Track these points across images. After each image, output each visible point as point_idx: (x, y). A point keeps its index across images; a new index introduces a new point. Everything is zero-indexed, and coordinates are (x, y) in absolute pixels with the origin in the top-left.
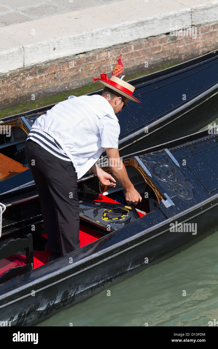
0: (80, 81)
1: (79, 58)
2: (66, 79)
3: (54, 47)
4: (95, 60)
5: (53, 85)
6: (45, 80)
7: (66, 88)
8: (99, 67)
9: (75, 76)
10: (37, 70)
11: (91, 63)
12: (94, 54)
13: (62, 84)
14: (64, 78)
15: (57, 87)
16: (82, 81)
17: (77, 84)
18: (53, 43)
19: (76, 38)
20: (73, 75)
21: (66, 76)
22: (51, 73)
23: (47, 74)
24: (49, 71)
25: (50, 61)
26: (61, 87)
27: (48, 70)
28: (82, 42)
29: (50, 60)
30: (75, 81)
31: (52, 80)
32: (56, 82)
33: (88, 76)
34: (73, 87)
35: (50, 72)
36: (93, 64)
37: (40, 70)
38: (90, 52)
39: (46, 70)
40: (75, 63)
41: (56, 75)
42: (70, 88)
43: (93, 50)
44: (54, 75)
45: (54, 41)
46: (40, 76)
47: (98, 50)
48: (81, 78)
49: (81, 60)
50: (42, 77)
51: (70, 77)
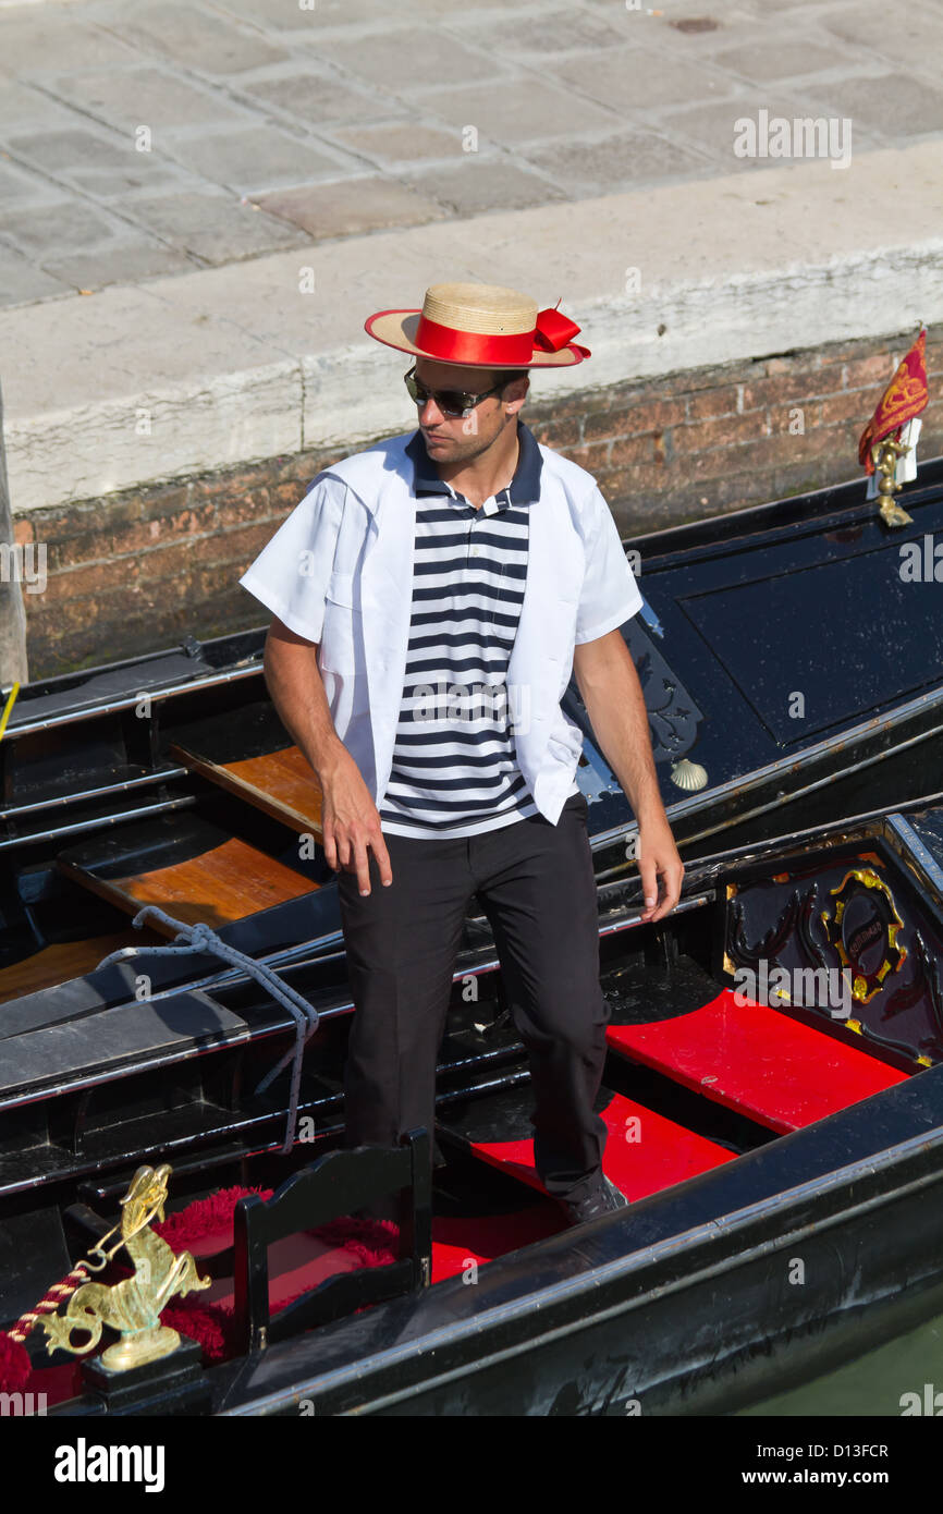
0: (764, 476)
1: (767, 376)
2: (703, 465)
3: (660, 321)
4: (836, 385)
5: (648, 487)
6: (615, 464)
7: (704, 501)
8: (849, 419)
9: (746, 451)
10: (581, 417)
11: (817, 398)
12: (829, 360)
13: (687, 482)
14: (695, 459)
15: (665, 494)
16: (773, 477)
17: (753, 489)
18: (658, 305)
19: (757, 288)
20: (738, 447)
21: (706, 449)
22: (640, 431)
23: (625, 437)
24: (632, 423)
25: (643, 383)
26: (679, 496)
27: (629, 419)
28: (782, 305)
29: (639, 377)
30: (742, 474)
31: (644, 463)
32: (662, 475)
33: (799, 456)
34: (735, 499)
35: (637, 428)
36: (826, 405)
37: (594, 417)
38: (814, 350)
39: (622, 420)
40: (749, 395)
41: (661, 443)
42: (722, 503)
43: (828, 345)
44: (652, 441)
45: (660, 295)
46: (594, 444)
47: (848, 344)
48: (770, 461)
49: (773, 382)
50: (604, 448)
51: (721, 456)
